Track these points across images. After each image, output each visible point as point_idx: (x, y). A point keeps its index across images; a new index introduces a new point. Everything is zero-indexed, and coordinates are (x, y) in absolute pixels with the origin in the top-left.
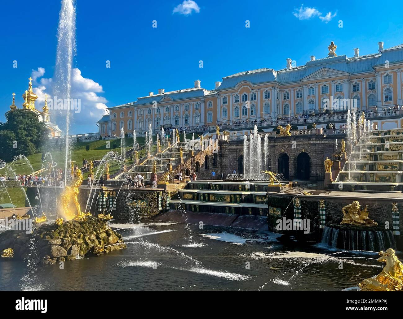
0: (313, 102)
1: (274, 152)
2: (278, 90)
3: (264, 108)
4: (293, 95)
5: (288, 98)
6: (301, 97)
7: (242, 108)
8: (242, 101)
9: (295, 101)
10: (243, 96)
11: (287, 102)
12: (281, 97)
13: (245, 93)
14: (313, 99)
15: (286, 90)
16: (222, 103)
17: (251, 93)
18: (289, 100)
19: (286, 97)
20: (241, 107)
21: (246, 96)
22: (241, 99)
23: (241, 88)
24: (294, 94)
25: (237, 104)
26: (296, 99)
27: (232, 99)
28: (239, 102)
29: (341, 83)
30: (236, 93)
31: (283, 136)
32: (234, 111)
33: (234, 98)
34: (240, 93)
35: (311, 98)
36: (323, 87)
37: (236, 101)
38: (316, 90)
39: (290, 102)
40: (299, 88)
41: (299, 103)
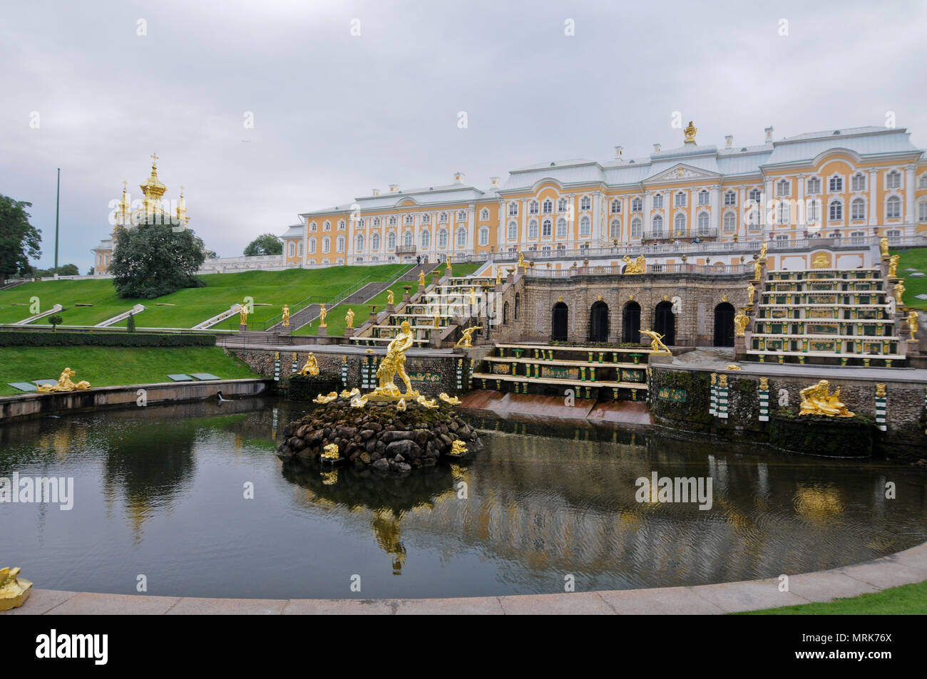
0: (661, 218)
1: (617, 298)
2: (604, 195)
3: (580, 225)
4: (626, 206)
5: (619, 211)
6: (640, 209)
7: (543, 224)
8: (543, 211)
9: (630, 216)
10: (545, 204)
11: (616, 216)
12: (607, 207)
13: (548, 198)
14: (661, 214)
15: (616, 197)
16: (508, 213)
17: (559, 199)
18: (620, 213)
19: (616, 209)
20: (540, 222)
21: (550, 203)
22: (541, 208)
23: (543, 189)
24: (629, 204)
25: (534, 217)
26: (631, 213)
27: (526, 208)
28: (538, 214)
29: (707, 190)
30: (534, 198)
31: (632, 274)
32: (529, 229)
33: (529, 206)
34: (541, 198)
35: (658, 212)
36: (677, 196)
37: (532, 211)
38: (666, 199)
39: (622, 217)
40: (637, 195)
41: (636, 220)
